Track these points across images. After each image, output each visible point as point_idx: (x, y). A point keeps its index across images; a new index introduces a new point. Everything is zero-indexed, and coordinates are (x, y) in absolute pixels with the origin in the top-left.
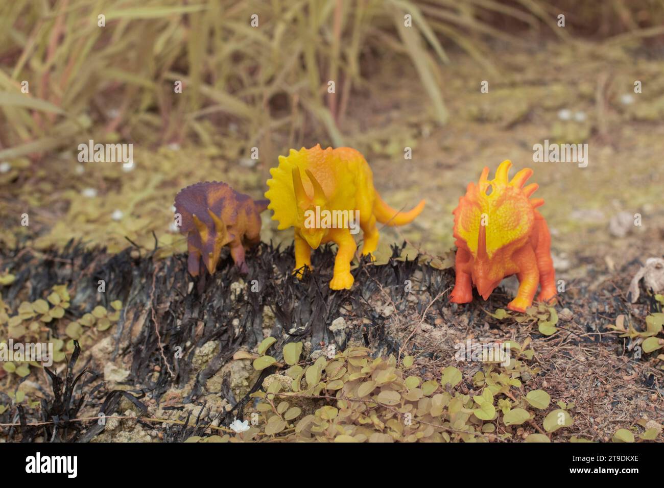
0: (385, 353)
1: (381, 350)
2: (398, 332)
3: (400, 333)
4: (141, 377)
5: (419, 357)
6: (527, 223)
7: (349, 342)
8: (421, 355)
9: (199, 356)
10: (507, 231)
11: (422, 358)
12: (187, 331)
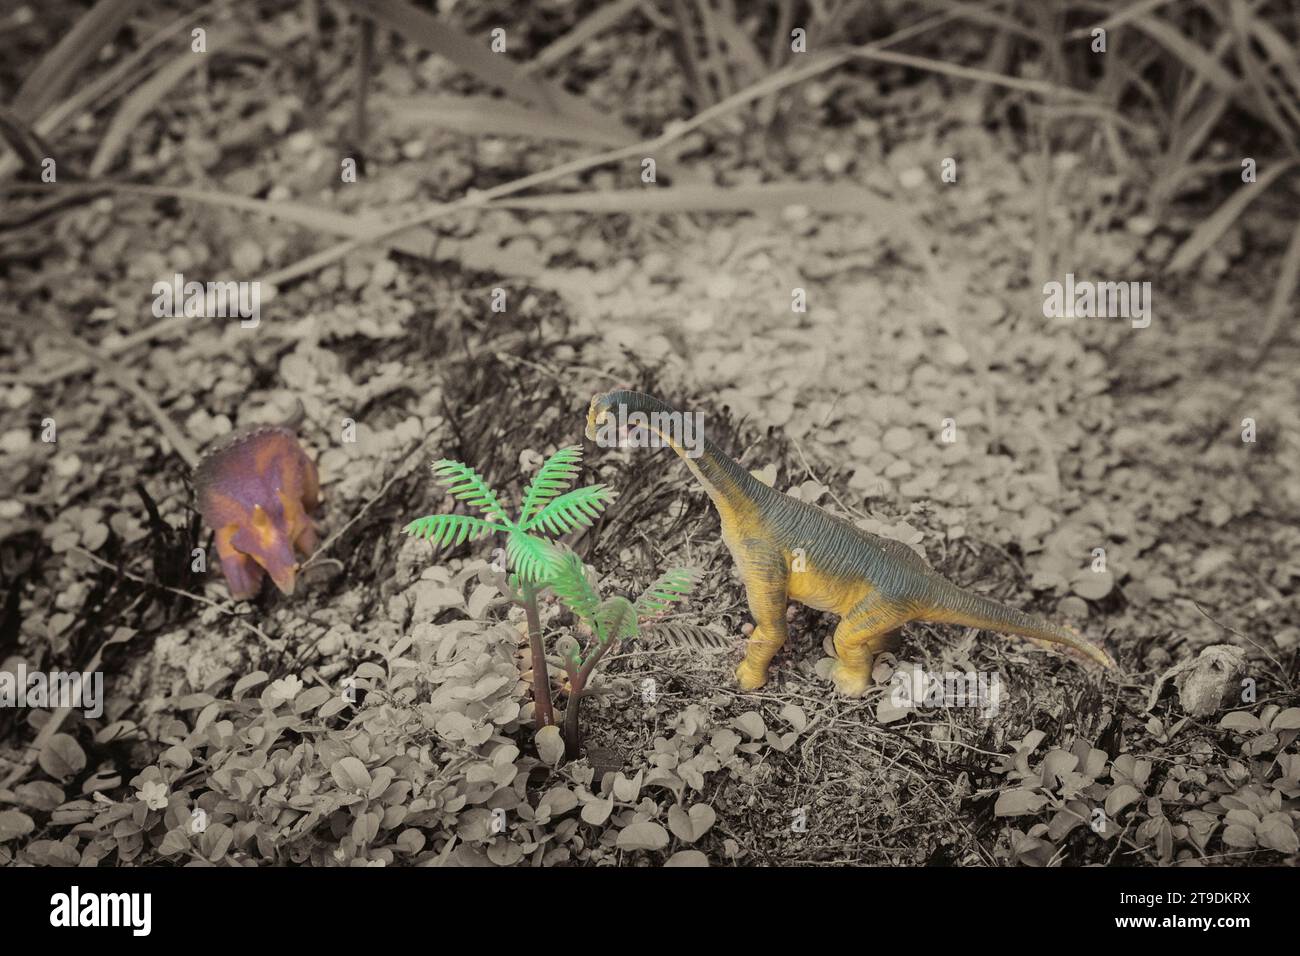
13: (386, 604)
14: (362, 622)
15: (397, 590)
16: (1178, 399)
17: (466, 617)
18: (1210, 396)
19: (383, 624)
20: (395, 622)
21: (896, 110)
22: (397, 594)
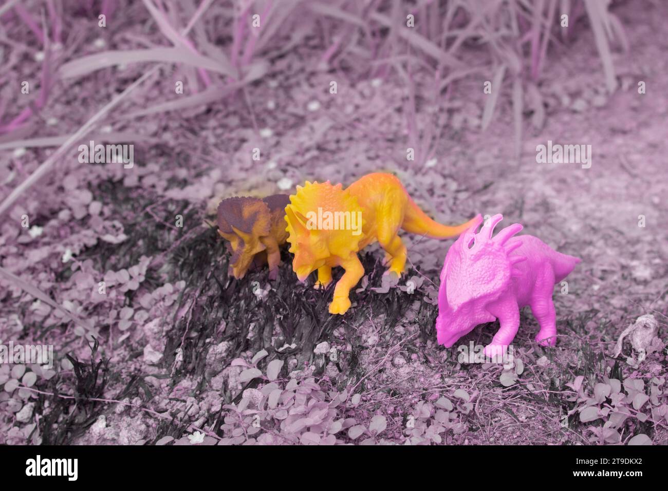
0: (354, 382)
1: (351, 379)
2: (369, 363)
3: (371, 365)
4: (168, 362)
5: (379, 392)
6: (501, 279)
7: (328, 366)
8: (380, 390)
9: (212, 354)
10: (481, 284)
11: (381, 393)
12: (210, 327)
13: (209, 382)
14: (200, 394)
15: (215, 374)
16: (494, 193)
17: (267, 382)
18: (508, 188)
19: (210, 394)
20: (218, 391)
21: (281, 72)
22: (215, 376)
